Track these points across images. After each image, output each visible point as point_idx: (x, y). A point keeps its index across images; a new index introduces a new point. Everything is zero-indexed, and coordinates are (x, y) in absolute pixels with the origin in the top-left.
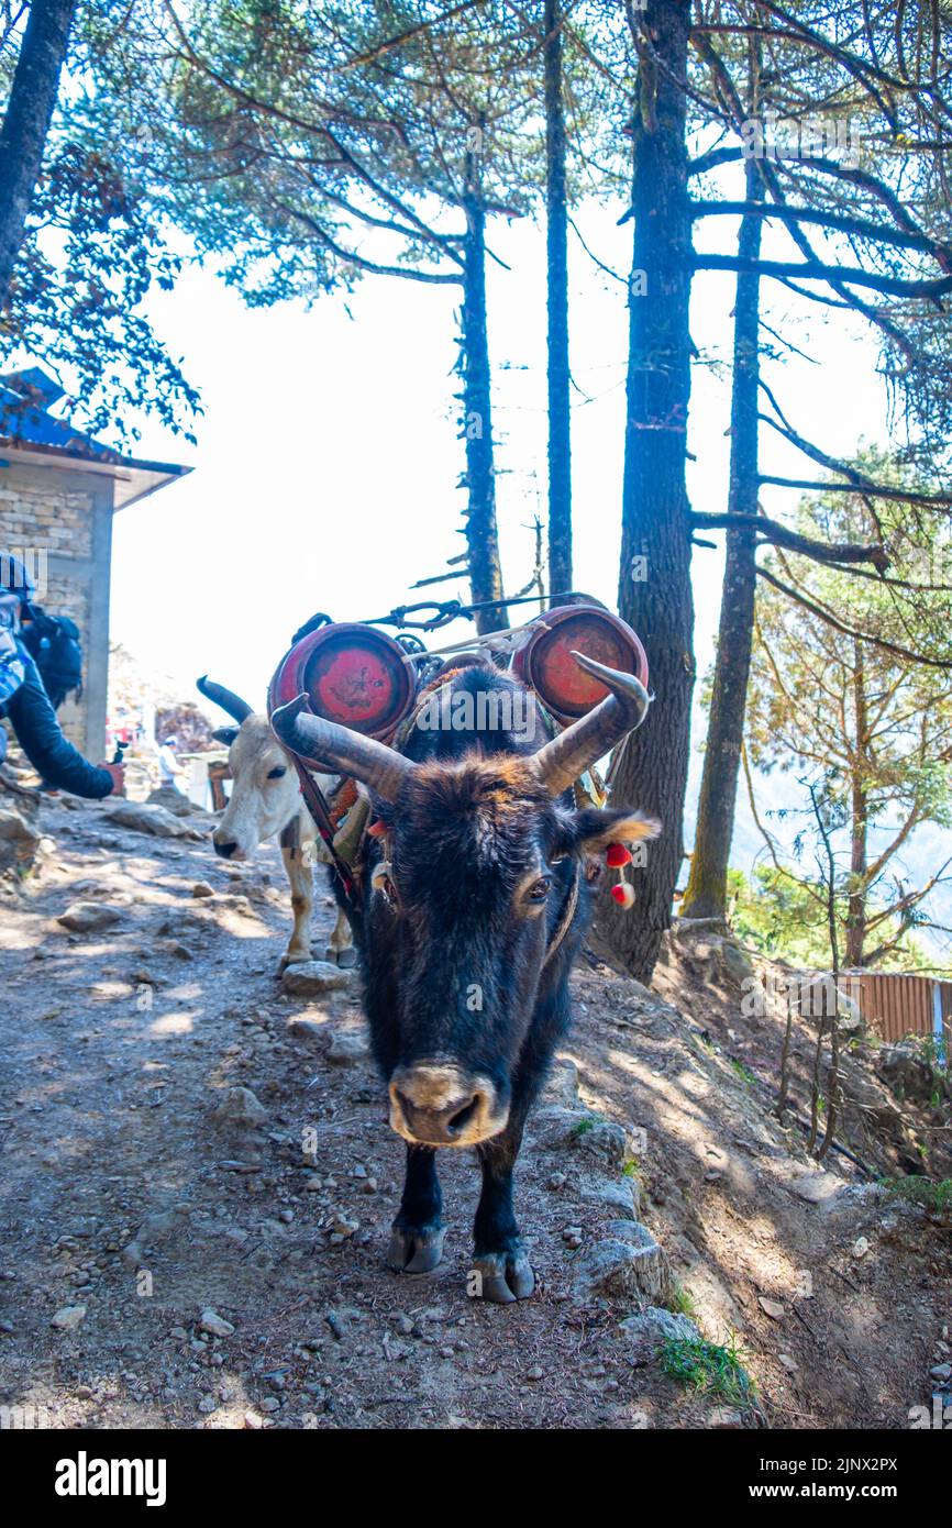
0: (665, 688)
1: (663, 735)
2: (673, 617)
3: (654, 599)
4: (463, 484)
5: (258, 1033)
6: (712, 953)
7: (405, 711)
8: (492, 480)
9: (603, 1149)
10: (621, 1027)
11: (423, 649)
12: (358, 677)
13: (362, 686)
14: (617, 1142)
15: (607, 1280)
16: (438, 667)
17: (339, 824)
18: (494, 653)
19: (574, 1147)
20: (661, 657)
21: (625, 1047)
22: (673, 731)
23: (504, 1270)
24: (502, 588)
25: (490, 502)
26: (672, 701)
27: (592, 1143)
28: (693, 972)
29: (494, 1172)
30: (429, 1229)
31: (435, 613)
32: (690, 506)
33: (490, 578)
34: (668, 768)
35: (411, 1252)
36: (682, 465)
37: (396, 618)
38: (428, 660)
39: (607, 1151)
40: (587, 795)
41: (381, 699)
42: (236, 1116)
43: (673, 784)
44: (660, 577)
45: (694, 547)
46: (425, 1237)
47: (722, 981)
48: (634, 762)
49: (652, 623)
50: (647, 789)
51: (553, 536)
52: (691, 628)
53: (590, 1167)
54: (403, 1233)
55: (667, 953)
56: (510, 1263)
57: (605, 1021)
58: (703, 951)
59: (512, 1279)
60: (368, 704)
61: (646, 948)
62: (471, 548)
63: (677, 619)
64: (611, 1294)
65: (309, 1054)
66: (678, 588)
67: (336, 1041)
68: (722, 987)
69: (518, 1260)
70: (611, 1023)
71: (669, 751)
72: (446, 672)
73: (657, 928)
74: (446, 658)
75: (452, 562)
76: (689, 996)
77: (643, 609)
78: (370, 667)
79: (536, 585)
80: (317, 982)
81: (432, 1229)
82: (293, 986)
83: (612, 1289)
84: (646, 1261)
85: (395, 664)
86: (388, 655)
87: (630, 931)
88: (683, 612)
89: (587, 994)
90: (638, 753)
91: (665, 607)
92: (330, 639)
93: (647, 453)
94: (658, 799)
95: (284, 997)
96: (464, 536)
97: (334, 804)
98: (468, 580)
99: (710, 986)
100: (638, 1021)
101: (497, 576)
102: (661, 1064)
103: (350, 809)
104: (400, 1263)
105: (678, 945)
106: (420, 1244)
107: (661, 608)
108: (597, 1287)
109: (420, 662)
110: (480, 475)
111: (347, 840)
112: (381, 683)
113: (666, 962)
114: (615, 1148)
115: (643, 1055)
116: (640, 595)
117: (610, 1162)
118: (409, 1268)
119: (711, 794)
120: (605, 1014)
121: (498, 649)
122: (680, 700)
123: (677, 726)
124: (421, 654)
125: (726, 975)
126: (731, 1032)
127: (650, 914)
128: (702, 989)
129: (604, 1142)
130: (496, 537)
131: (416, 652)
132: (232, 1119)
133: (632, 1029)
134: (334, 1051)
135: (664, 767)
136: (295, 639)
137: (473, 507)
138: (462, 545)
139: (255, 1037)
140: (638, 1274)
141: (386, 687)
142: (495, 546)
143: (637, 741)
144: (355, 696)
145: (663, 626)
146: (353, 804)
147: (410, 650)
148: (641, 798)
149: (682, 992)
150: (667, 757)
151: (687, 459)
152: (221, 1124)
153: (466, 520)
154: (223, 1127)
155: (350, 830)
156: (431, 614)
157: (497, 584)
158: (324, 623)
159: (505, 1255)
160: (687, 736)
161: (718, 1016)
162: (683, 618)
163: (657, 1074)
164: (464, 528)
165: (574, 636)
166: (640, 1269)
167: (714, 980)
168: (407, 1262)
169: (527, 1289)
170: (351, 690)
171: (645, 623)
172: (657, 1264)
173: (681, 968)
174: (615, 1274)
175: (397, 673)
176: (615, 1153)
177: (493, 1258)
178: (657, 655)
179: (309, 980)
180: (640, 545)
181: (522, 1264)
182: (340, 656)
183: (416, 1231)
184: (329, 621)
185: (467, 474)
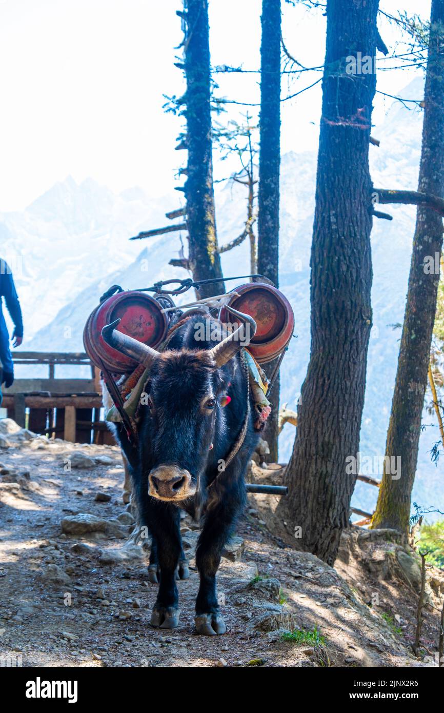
0: (346, 333)
1: (343, 370)
2: (354, 275)
3: (339, 260)
4: (182, 146)
5: (52, 550)
6: (387, 556)
7: (162, 338)
8: (209, 143)
9: (267, 590)
10: (296, 578)
11: (172, 306)
12: (137, 320)
13: (140, 325)
14: (275, 586)
15: (262, 624)
16: (180, 315)
17: (126, 398)
18: (210, 308)
19: (251, 589)
20: (343, 308)
21: (298, 589)
22: (351, 368)
23: (211, 621)
24: (216, 241)
25: (207, 164)
26: (352, 343)
27: (261, 587)
28: (369, 571)
29: (206, 575)
30: (171, 608)
31: (178, 285)
32: (372, 183)
33: (205, 232)
34: (347, 397)
35: (162, 619)
36: (365, 150)
37: (157, 288)
38: (174, 311)
39: (270, 591)
40: (257, 383)
41: (150, 332)
42: (54, 578)
43: (351, 410)
44: (345, 242)
45: (375, 218)
46: (170, 612)
47: (394, 579)
48: (320, 391)
49: (337, 280)
50: (330, 414)
51: (263, 196)
52: (369, 284)
53: (259, 598)
54: (158, 611)
55: (349, 554)
56: (214, 618)
57: (285, 573)
58: (379, 555)
59: (215, 625)
60: (143, 335)
61: (327, 542)
62: (189, 204)
63: (357, 277)
64: (264, 630)
65: (87, 560)
66: (359, 252)
67: (104, 552)
68: (394, 584)
69: (218, 618)
70: (290, 575)
71: (348, 383)
72: (184, 318)
73: (336, 526)
74: (185, 310)
75: (171, 216)
76: (364, 588)
77: (330, 268)
78: (144, 316)
79: (248, 237)
80: (86, 525)
81: (174, 608)
82: (69, 529)
83: (264, 627)
84: (282, 617)
85: (157, 314)
86: (153, 309)
87: (314, 528)
88: (362, 272)
89: (274, 559)
90: (323, 385)
91: (348, 267)
92: (123, 300)
93: (337, 141)
94: (338, 422)
95: (64, 535)
96: (183, 194)
97: (123, 387)
98: (185, 233)
99: (383, 583)
100: (309, 575)
101: (211, 229)
102: (323, 599)
103: (133, 390)
104: (157, 624)
105: (358, 549)
106: (167, 615)
107: (344, 268)
108: (257, 627)
109: (170, 313)
110: (198, 139)
111: (131, 405)
112: (150, 324)
113: (346, 561)
114: (274, 589)
115: (310, 594)
116: (328, 257)
117: (271, 596)
118: (162, 626)
119: (398, 429)
120: (287, 570)
121: (213, 306)
122: (357, 342)
123: (355, 363)
124: (170, 309)
125: (398, 575)
126: (397, 617)
127: (331, 515)
128: (376, 584)
129: (268, 586)
130: (212, 195)
131: (168, 307)
132: (51, 580)
133: (305, 580)
134: (104, 557)
135: (344, 396)
136: (102, 299)
137: (192, 167)
138: (180, 201)
139: (51, 552)
140: (278, 623)
141: (153, 326)
142: (211, 204)
143: (322, 375)
144: (136, 331)
145: (346, 282)
146: (134, 387)
147: (165, 306)
148: (325, 421)
149: (359, 584)
150: (346, 388)
151: (371, 145)
152: (45, 581)
153: (184, 178)
154: (47, 583)
155: (133, 399)
156: (177, 286)
157: (211, 238)
158: (118, 290)
159: (211, 614)
160: (364, 372)
161: (387, 604)
162: (362, 276)
163: (319, 603)
164: (182, 185)
165: (252, 300)
166: (279, 620)
167: (388, 578)
168: (161, 624)
169: (222, 630)
170: (134, 327)
171: (331, 280)
172: (288, 619)
173: (360, 567)
174: (266, 621)
175: (158, 319)
176: (274, 592)
177: (205, 616)
178: (340, 307)
179: (80, 525)
180: (329, 216)
181: (220, 619)
182: (129, 309)
183: (165, 609)
184: (121, 290)
185: (187, 136)
